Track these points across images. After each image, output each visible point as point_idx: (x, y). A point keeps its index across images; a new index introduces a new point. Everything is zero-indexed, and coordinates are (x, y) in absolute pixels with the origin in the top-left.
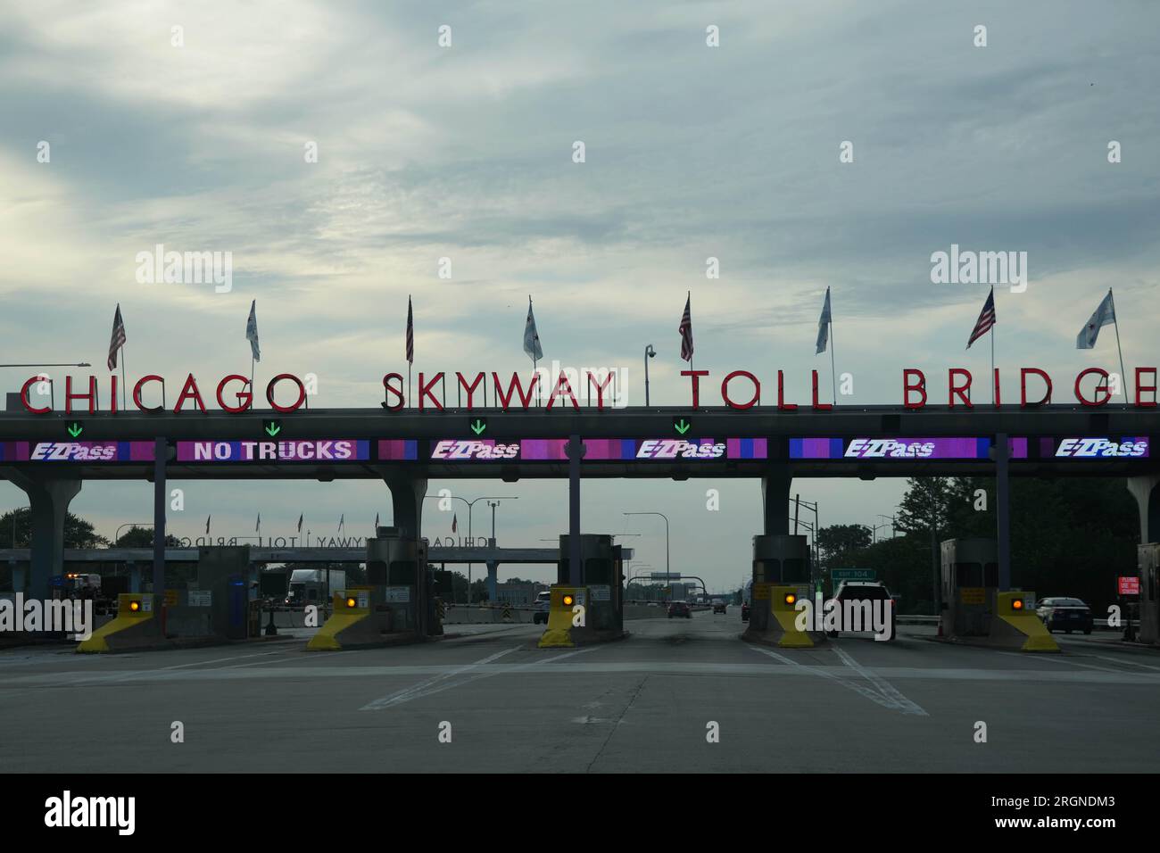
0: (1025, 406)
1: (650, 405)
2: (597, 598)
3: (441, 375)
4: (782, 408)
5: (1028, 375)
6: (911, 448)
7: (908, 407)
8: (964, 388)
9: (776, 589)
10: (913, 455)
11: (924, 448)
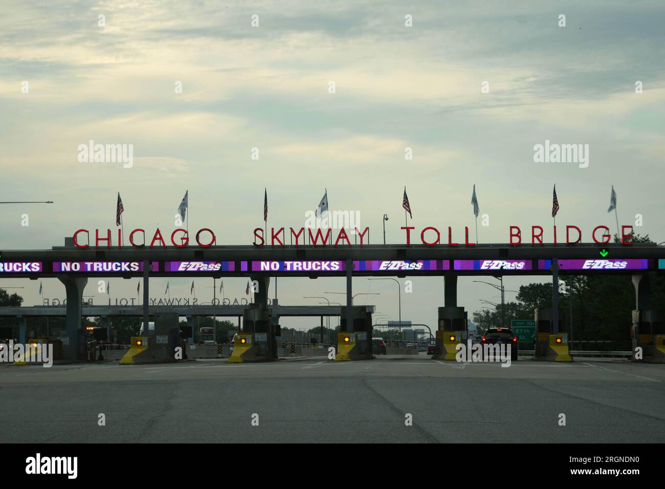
0: (569, 244)
1: (386, 243)
2: (359, 338)
3: (282, 229)
4: (451, 245)
5: (570, 229)
6: (513, 265)
7: (512, 245)
8: (539, 236)
9: (446, 334)
10: (514, 268)
11: (519, 265)
